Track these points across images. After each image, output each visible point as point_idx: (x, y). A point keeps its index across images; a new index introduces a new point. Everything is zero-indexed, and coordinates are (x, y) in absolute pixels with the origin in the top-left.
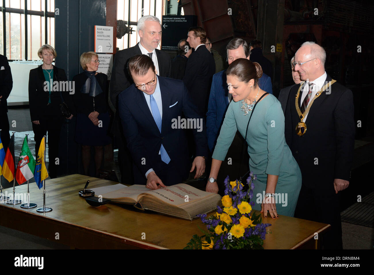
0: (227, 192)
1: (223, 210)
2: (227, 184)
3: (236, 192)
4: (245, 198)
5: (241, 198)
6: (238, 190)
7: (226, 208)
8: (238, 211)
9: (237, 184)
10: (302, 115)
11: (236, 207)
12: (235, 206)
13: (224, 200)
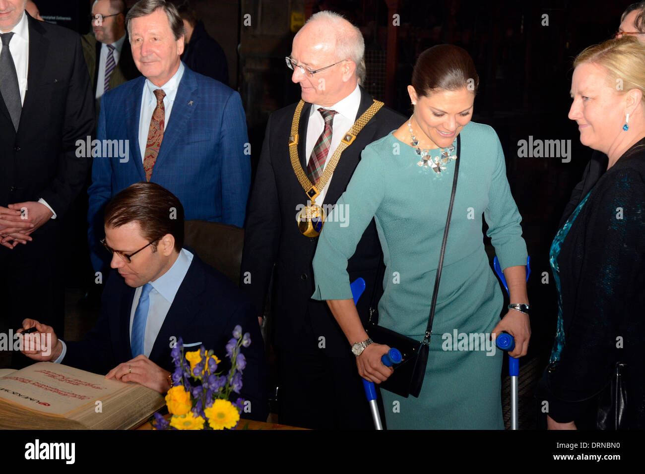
0: (179, 379)
1: (170, 421)
2: (178, 358)
3: (200, 378)
4: (224, 391)
5: (213, 391)
6: (206, 372)
7: (177, 418)
8: (207, 424)
9: (204, 358)
10: (314, 187)
11: (201, 413)
12: (199, 411)
13: (172, 398)
